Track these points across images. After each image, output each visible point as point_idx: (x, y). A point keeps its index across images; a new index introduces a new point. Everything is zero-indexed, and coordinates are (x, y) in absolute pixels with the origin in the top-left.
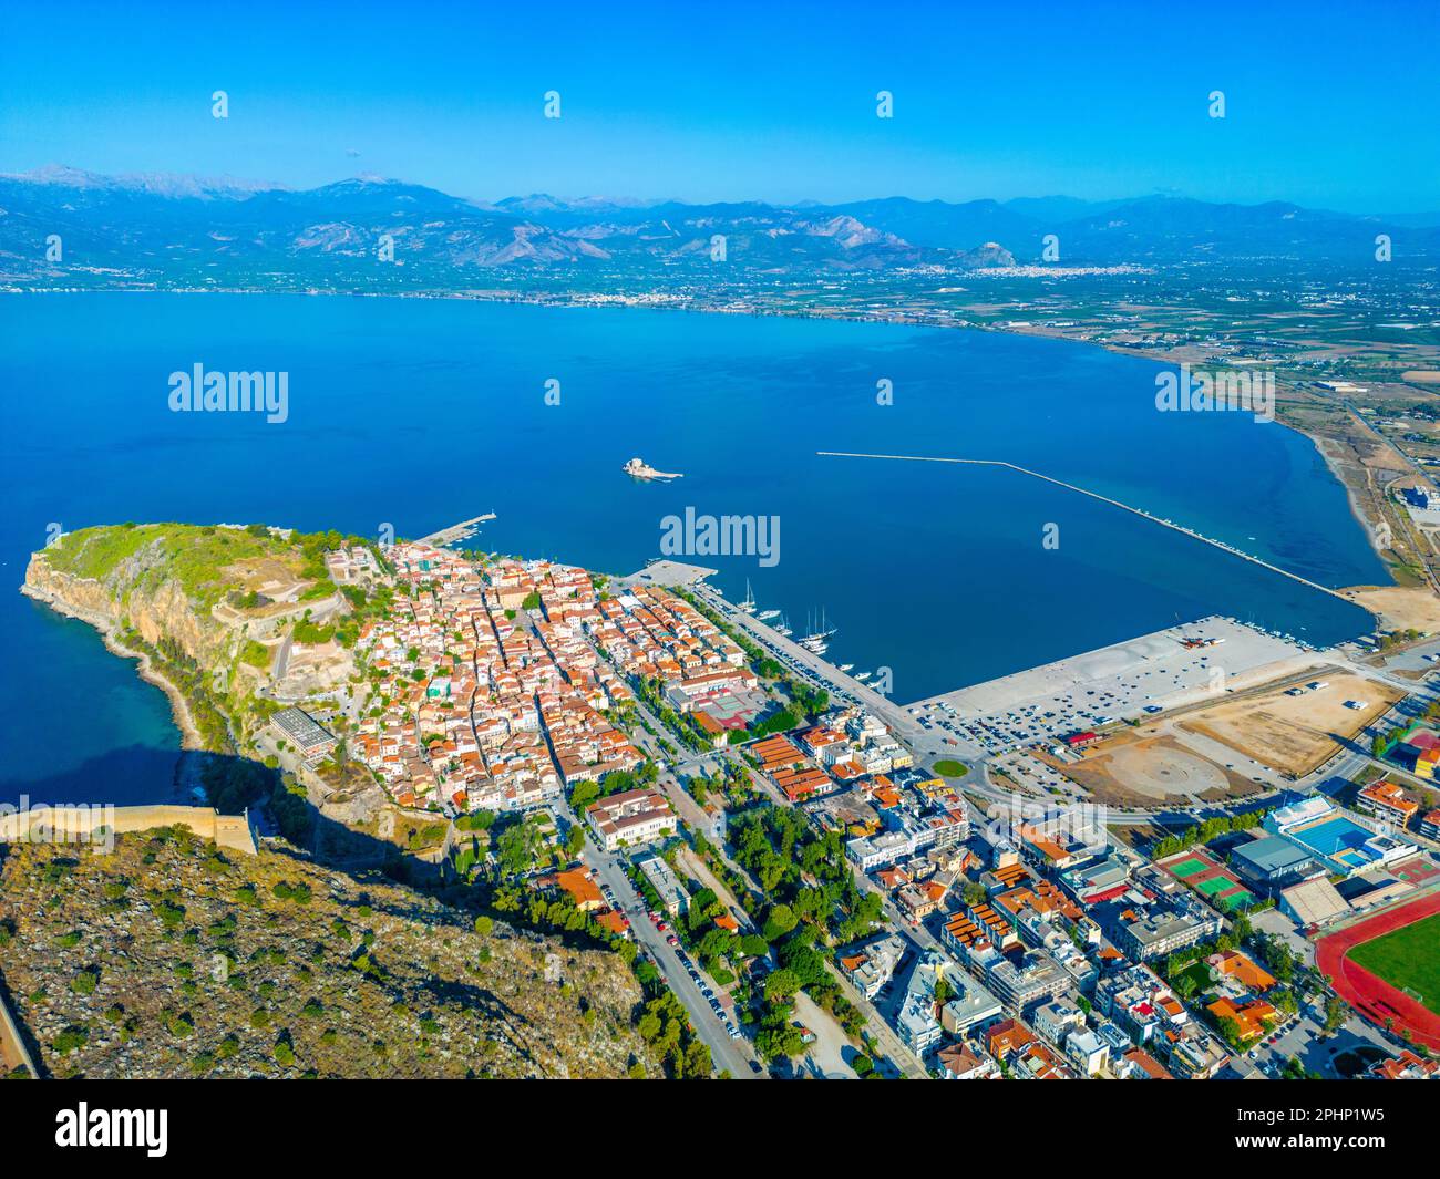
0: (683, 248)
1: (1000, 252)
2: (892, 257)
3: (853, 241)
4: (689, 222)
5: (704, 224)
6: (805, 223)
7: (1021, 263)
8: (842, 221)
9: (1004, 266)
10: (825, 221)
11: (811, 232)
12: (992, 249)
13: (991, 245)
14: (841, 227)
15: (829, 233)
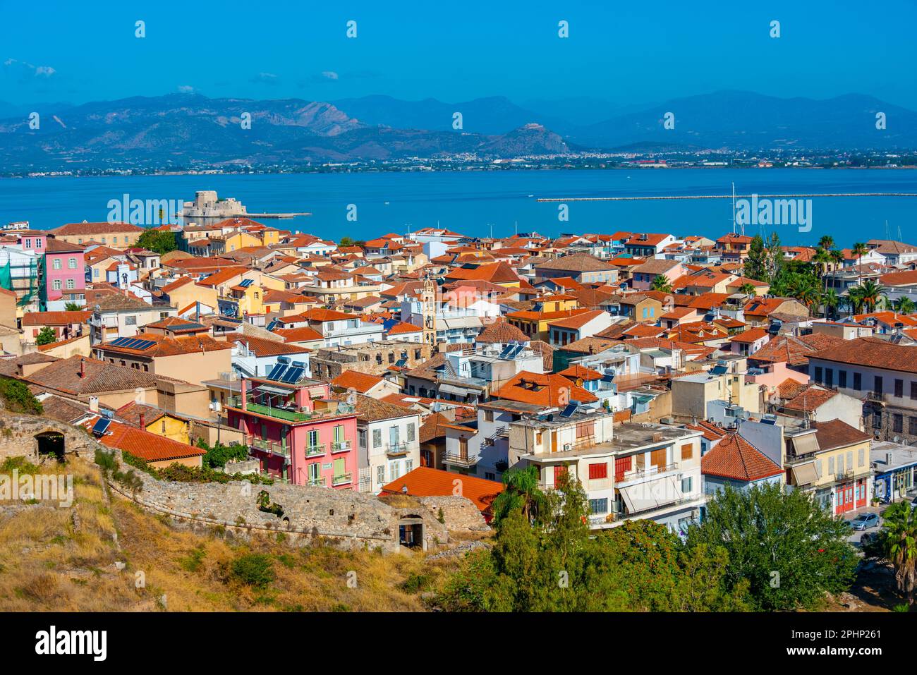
0: (93, 141)
1: (546, 134)
2: (399, 145)
3: (335, 131)
4: (93, 117)
5: (115, 118)
6: (263, 113)
7: (575, 148)
8: (317, 109)
9: (555, 153)
10: (292, 109)
11: (275, 120)
12: (537, 131)
13: (534, 126)
14: (316, 116)
15: (301, 123)
